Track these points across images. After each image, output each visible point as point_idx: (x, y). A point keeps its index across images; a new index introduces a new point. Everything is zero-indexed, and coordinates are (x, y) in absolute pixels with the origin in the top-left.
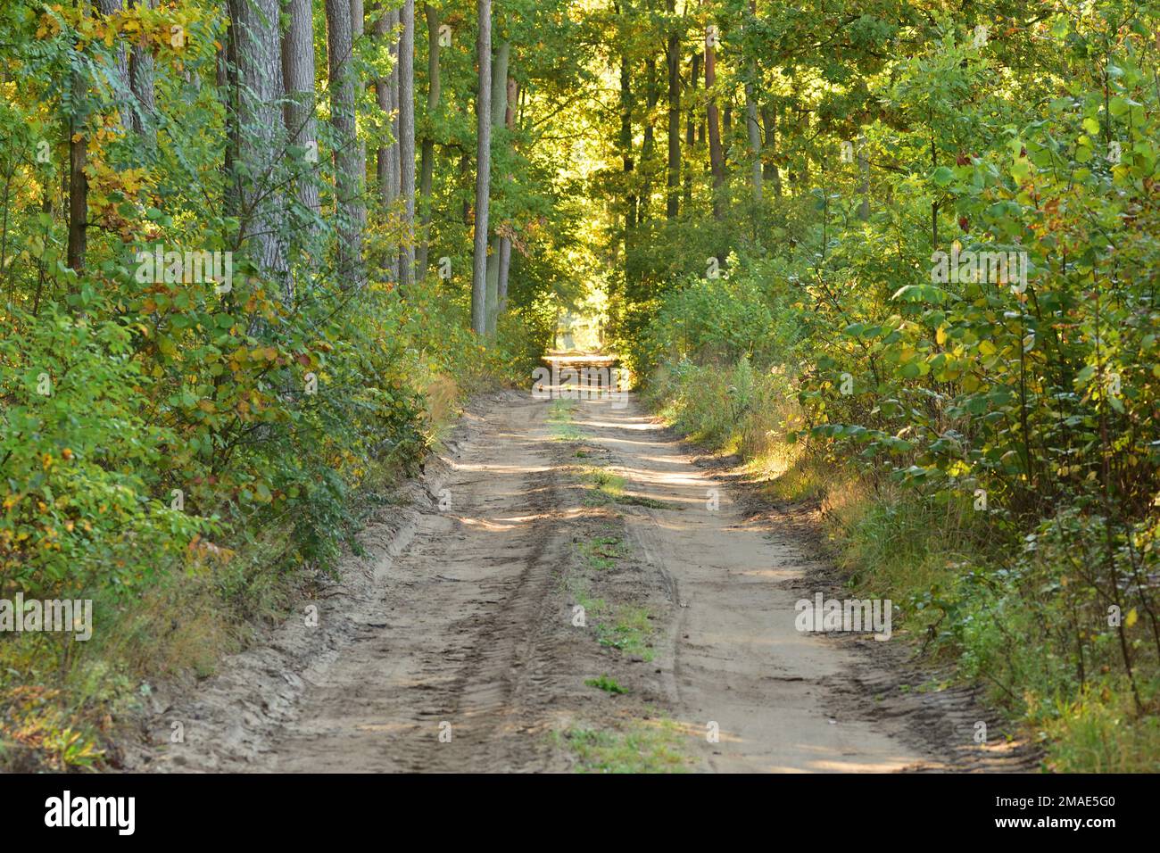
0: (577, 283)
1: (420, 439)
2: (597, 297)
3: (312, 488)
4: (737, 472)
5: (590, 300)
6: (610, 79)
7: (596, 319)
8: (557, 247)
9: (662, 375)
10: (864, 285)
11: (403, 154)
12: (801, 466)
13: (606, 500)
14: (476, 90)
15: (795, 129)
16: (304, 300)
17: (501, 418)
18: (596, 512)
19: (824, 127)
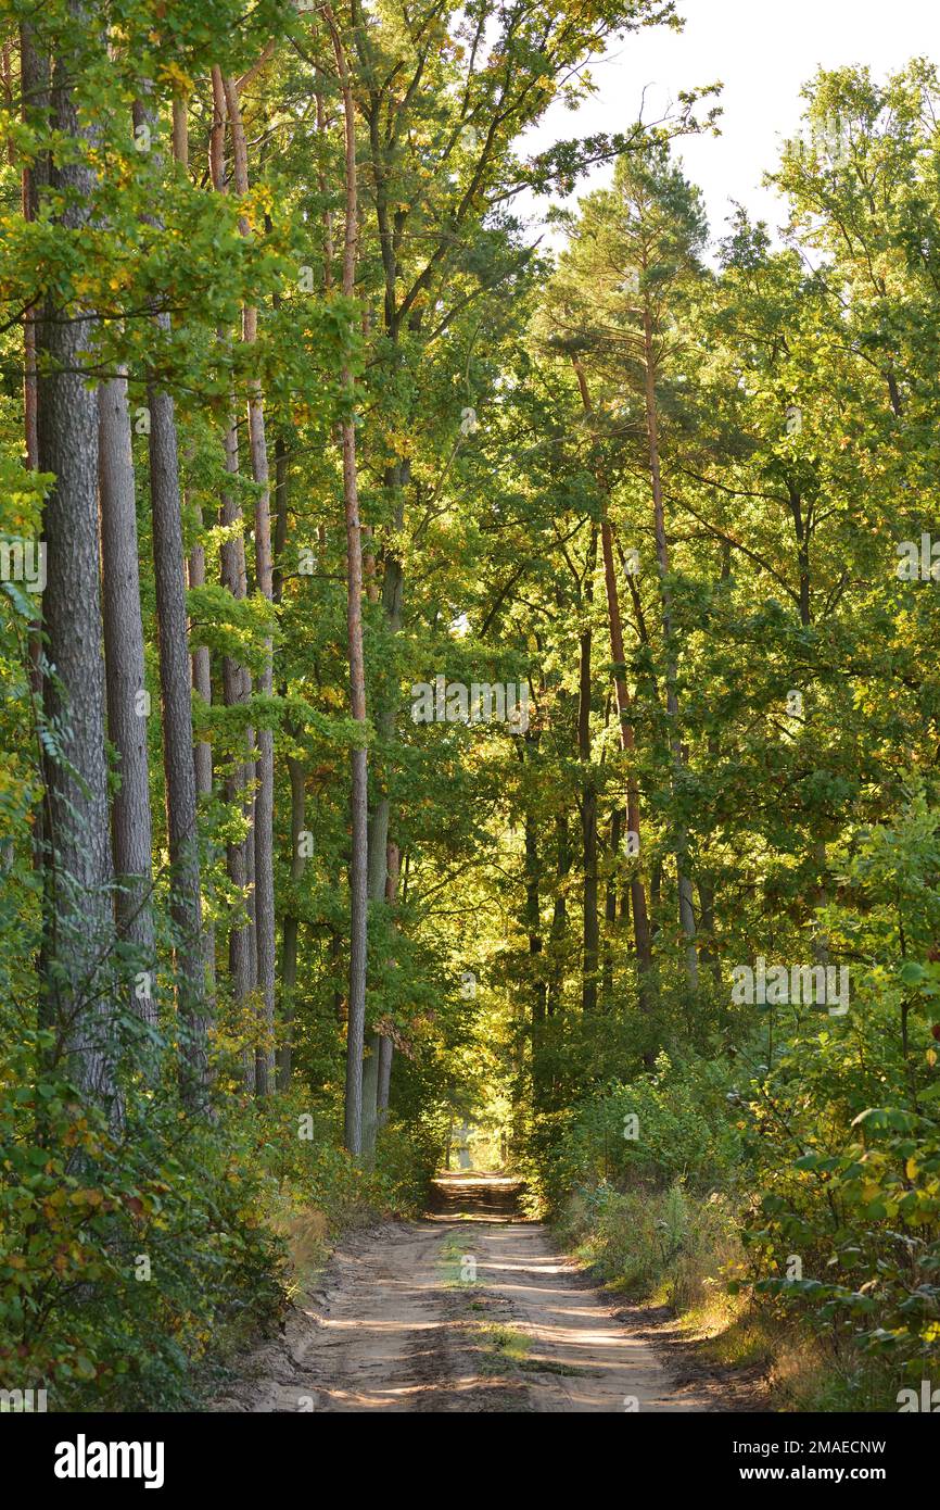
0: (475, 1088)
1: (281, 1291)
2: (500, 1107)
3: (146, 1360)
4: (668, 1328)
5: (491, 1108)
6: (513, 840)
7: (498, 1132)
8: (449, 1046)
9: (577, 1204)
10: (819, 1104)
11: (260, 936)
12: (744, 1323)
13: (506, 1366)
14: (349, 856)
15: (733, 909)
16: (134, 1130)
17: (380, 1258)
18: (495, 1382)
19: (770, 906)
